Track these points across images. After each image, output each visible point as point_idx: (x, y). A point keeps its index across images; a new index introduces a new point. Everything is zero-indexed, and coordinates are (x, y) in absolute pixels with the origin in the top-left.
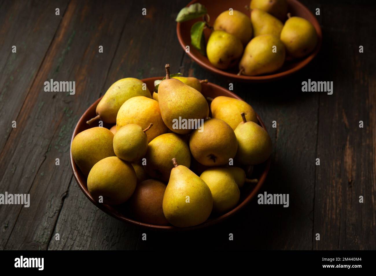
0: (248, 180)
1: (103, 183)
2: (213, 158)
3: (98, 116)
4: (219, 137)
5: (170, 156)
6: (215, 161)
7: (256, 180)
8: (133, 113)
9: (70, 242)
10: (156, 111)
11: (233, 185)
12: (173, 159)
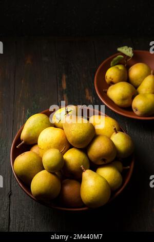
0: (124, 168)
1: (43, 190)
2: (104, 160)
3: (23, 142)
4: (107, 148)
5: (79, 165)
6: (105, 162)
7: (129, 167)
8: (49, 140)
9: (22, 225)
10: (63, 136)
11: (118, 175)
12: (81, 166)
